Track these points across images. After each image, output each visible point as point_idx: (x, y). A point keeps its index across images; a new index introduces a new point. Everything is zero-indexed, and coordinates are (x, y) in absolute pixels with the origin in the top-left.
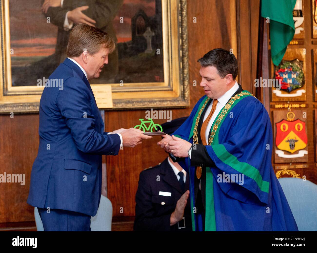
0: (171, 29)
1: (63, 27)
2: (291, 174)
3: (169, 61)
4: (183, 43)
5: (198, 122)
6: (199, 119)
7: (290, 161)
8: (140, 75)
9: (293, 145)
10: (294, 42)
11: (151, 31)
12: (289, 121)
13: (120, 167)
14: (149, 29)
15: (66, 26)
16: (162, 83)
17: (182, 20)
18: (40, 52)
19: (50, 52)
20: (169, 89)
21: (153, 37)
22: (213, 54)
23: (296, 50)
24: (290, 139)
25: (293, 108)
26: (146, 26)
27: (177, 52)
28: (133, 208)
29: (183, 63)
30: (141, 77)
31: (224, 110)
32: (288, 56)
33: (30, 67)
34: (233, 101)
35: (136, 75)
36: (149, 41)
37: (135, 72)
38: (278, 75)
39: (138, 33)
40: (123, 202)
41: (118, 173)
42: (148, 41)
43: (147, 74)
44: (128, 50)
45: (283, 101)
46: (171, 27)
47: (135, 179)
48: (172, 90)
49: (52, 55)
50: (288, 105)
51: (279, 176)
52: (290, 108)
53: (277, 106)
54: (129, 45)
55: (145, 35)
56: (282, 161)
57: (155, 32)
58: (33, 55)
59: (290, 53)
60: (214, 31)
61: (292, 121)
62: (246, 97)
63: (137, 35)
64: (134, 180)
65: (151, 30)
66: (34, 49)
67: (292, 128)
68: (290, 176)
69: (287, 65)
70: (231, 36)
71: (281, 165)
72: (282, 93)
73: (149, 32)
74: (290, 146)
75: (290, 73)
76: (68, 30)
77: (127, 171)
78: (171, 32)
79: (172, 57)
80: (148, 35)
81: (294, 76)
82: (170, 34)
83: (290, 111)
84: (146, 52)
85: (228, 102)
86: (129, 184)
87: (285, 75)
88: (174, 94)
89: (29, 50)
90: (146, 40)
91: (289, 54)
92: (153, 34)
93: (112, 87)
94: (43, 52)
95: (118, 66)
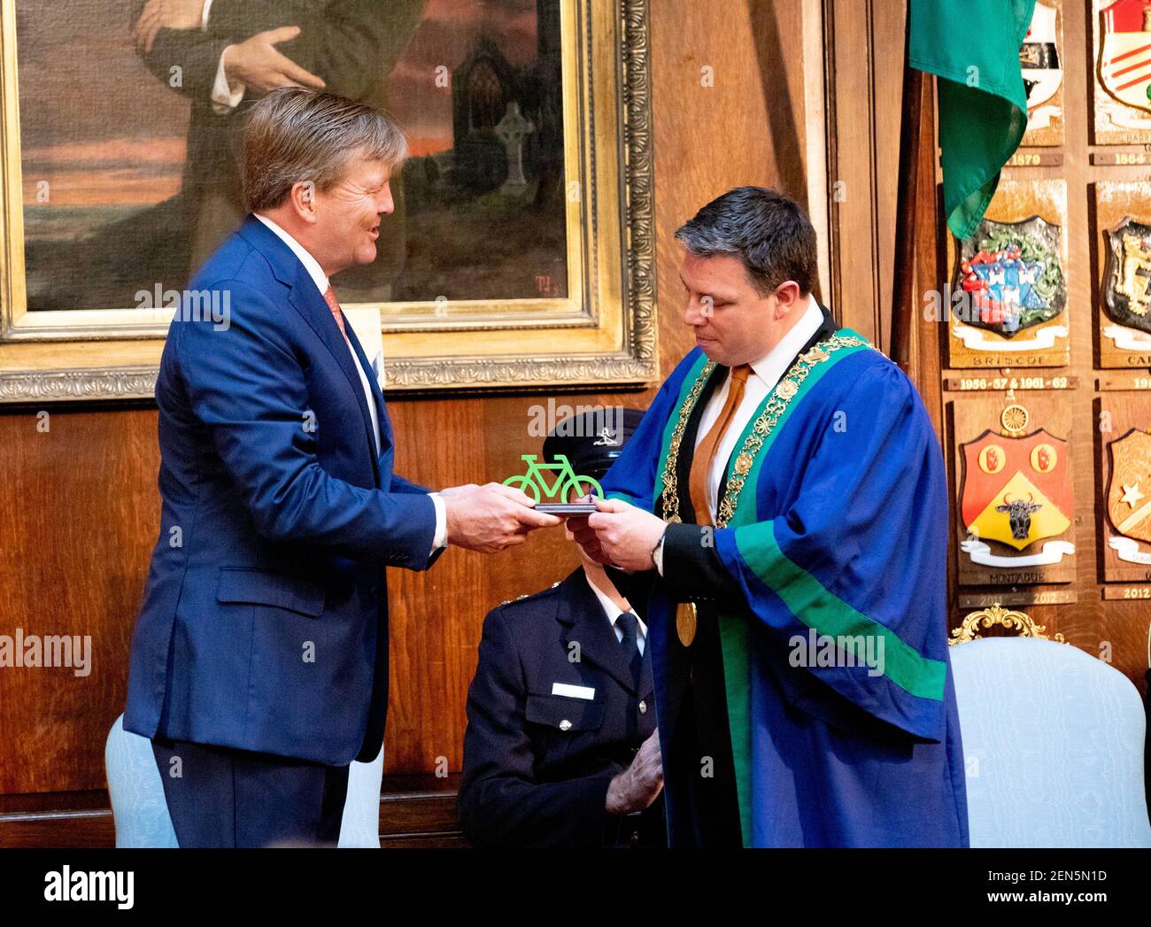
0: (592, 112)
1: (209, 102)
2: (1015, 626)
3: (584, 222)
4: (633, 160)
5: (677, 444)
6: (681, 432)
7: (1013, 579)
8: (482, 271)
9: (1021, 523)
10: (1029, 157)
11: (521, 118)
12: (1010, 437)
13: (411, 599)
14: (516, 109)
15: (221, 97)
16: (559, 301)
17: (631, 80)
18: (127, 189)
19: (163, 189)
20: (585, 321)
21: (529, 137)
22: (732, 211)
23: (1036, 184)
24: (1011, 500)
25: (1022, 390)
26: (505, 99)
27: (613, 190)
28: (456, 742)
29: (634, 229)
30: (485, 278)
31: (773, 402)
32: (1005, 208)
33: (90, 241)
34: (804, 367)
35: (468, 271)
36: (516, 150)
37: (466, 262)
38: (969, 275)
39: (477, 124)
40: (420, 723)
41: (405, 621)
42: (510, 151)
43: (509, 269)
44: (439, 184)
45: (989, 365)
46: (592, 104)
47: (463, 641)
48: (596, 326)
49: (171, 201)
50: (1005, 381)
51: (974, 631)
52: (1011, 393)
53: (967, 384)
54: (444, 165)
55: (499, 129)
56: (983, 579)
57: (535, 120)
58: (102, 201)
59: (1012, 196)
60: (745, 118)
61: (1019, 438)
62: (849, 353)
63: (471, 129)
64: (459, 644)
65: (522, 113)
66: (106, 179)
67: (1019, 462)
68: (1013, 632)
69: (1003, 238)
70: (804, 135)
71: (980, 593)
72: (985, 339)
73: (516, 121)
74: (1013, 524)
75: (1011, 266)
76: (226, 112)
77: (435, 611)
78: (592, 119)
79: (594, 207)
80: (512, 130)
81: (1027, 277)
82: (587, 128)
83: (1012, 402)
84: (504, 190)
85: (787, 372)
86: (444, 659)
87: (996, 273)
88: (602, 338)
89: (88, 182)
90: (503, 148)
91: (1008, 199)
92: (531, 127)
93: (383, 312)
94: (136, 190)
95: (403, 241)
